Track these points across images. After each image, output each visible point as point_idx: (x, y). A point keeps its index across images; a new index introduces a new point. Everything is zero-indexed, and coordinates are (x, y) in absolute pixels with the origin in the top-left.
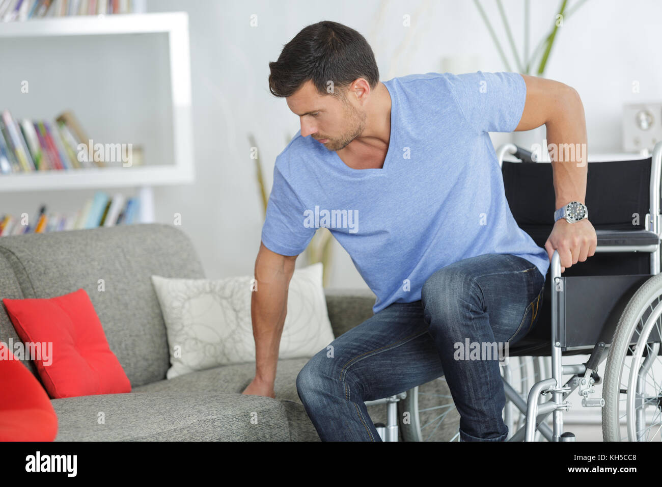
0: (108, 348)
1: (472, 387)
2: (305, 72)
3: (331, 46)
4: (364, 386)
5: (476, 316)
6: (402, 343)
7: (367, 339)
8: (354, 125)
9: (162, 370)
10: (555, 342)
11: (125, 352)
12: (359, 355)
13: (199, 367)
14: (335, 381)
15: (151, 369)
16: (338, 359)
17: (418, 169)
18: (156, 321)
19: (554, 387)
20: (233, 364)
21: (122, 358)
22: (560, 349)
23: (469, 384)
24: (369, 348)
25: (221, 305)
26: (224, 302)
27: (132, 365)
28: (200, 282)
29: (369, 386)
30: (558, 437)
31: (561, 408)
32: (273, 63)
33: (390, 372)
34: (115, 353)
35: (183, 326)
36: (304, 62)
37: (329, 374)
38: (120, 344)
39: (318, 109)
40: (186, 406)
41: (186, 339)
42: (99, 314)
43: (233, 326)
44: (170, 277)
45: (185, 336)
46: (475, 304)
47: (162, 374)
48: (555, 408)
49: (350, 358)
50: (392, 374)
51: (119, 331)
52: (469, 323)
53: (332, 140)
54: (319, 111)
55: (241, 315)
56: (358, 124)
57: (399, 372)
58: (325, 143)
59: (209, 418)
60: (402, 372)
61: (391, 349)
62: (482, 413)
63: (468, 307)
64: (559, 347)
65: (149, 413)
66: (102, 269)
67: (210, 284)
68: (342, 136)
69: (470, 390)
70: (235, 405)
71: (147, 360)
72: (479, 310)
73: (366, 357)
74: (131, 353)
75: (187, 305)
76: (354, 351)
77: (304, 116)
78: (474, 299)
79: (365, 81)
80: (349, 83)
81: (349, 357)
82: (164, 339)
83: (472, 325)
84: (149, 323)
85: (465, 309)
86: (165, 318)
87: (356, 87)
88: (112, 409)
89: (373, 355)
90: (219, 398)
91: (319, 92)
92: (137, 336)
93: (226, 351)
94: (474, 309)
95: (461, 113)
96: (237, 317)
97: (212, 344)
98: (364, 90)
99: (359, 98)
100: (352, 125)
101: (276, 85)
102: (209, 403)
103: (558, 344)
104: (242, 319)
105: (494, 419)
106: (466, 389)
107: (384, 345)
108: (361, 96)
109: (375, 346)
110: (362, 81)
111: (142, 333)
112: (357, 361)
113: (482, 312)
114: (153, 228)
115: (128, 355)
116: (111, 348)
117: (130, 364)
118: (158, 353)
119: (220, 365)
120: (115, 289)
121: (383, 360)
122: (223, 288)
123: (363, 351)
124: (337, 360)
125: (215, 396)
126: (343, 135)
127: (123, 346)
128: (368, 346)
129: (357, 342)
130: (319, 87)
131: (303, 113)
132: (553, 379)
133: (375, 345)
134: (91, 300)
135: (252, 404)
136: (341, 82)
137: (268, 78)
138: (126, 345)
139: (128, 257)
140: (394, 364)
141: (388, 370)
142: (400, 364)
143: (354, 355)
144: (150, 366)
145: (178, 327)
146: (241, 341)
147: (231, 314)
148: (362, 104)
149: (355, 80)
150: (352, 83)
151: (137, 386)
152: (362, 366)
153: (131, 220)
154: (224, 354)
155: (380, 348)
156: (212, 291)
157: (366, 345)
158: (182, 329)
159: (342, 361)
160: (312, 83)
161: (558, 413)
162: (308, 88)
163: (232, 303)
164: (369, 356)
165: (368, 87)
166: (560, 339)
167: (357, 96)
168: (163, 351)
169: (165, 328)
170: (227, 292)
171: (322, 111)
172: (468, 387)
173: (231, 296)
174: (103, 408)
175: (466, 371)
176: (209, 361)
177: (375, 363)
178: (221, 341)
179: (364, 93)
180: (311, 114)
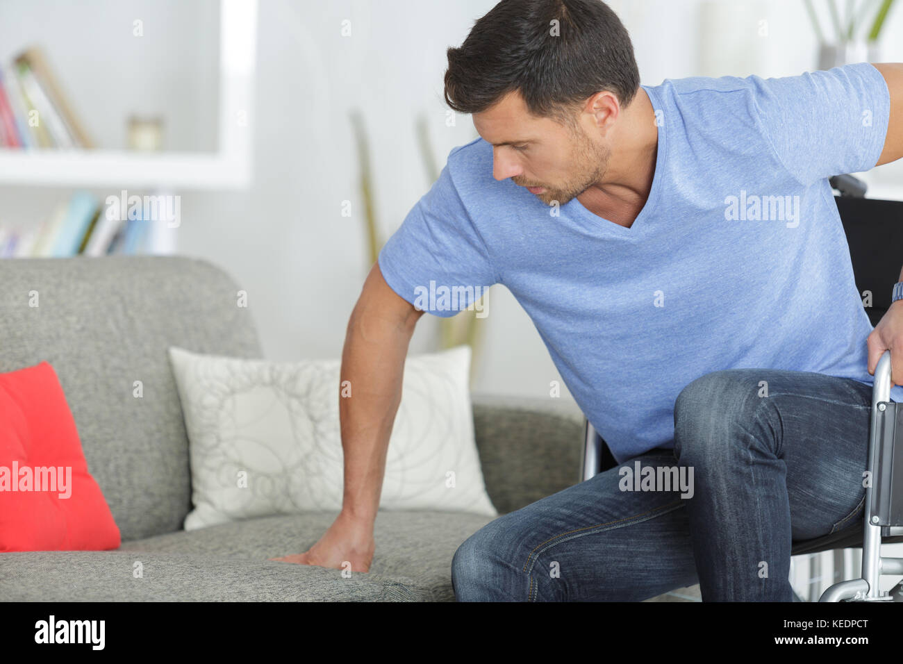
0: (86, 470)
1: (732, 584)
2: (508, 75)
4: (568, 586)
5: (760, 460)
6: (651, 516)
7: (589, 504)
8: (586, 167)
9: (176, 516)
11: (114, 479)
12: (567, 531)
13: (242, 515)
14: (515, 572)
15: (157, 512)
16: (527, 533)
18: (172, 429)
19: (864, 594)
20: (302, 513)
21: (107, 489)
22: (880, 528)
23: (728, 578)
24: (588, 520)
25: (289, 407)
26: (295, 403)
27: (125, 502)
28: (253, 365)
29: (579, 586)
32: (454, 49)
33: (622, 565)
34: (97, 480)
35: (219, 440)
36: (508, 59)
37: (505, 558)
38: (107, 463)
40: (219, 582)
41: (223, 464)
42: (74, 409)
43: (307, 446)
44: (201, 351)
45: (222, 458)
46: (762, 439)
47: (176, 521)
49: (549, 535)
50: (626, 569)
51: (107, 441)
52: (745, 469)
53: (549, 188)
54: (527, 141)
55: (322, 427)
56: (594, 166)
57: (641, 566)
60: (646, 567)
61: (629, 524)
63: (745, 440)
64: (878, 525)
65: (153, 590)
66: (83, 329)
67: (272, 369)
68: (566, 184)
69: (728, 587)
70: (303, 586)
71: (151, 495)
72: (766, 451)
73: (580, 535)
74: (124, 481)
75: (228, 404)
76: (559, 523)
77: (500, 147)
78: (761, 428)
79: (613, 95)
80: (585, 99)
81: (548, 532)
82: (184, 461)
83: (749, 475)
84: (159, 431)
85: (741, 442)
86: (189, 424)
87: (595, 105)
88: (88, 578)
89: (593, 532)
90: (275, 572)
91: (529, 112)
92: (138, 452)
93: (292, 490)
94: (757, 446)
95: (774, 157)
96: (315, 432)
97: (268, 476)
98: (610, 112)
99: (599, 124)
100: (583, 167)
101: (456, 92)
102: (259, 578)
103: (876, 519)
104: (323, 435)
106: (721, 585)
107: (618, 518)
108: (604, 120)
109: (600, 518)
110: (607, 96)
111: (146, 447)
112: (562, 541)
113: (775, 457)
114: (175, 263)
115: (119, 483)
116: (90, 469)
117: (121, 501)
118: (171, 484)
119: (279, 514)
120: (104, 367)
121: (613, 543)
122: (294, 379)
123: (576, 525)
124: (524, 536)
125: (270, 568)
126: (568, 182)
127: (112, 467)
128: (589, 516)
129: (569, 509)
130: (530, 103)
131: (499, 141)
132: (863, 580)
133: (601, 516)
134: (60, 382)
136: (570, 96)
137: (443, 74)
138: (117, 467)
139: (131, 313)
140: (631, 552)
141: (620, 561)
142: (643, 553)
143: (557, 529)
144: (156, 505)
145: (210, 441)
146: (320, 473)
147: (305, 425)
148: (603, 135)
149: (595, 93)
150: (589, 99)
151: (130, 539)
152: (570, 551)
153: (133, 247)
154: (287, 493)
155: (609, 521)
156: (274, 383)
157: (585, 514)
158: (216, 446)
159: (534, 538)
160: (518, 96)
162: (512, 103)
163: (307, 406)
164: (584, 534)
165: (617, 108)
166: (881, 512)
167: (596, 120)
168: (181, 481)
169: (188, 442)
170: (301, 387)
171: (533, 142)
172: (725, 581)
173: (308, 393)
174: (72, 574)
175: (726, 553)
176: (260, 503)
177: (596, 547)
178: (285, 471)
179: (610, 117)
180: (513, 145)
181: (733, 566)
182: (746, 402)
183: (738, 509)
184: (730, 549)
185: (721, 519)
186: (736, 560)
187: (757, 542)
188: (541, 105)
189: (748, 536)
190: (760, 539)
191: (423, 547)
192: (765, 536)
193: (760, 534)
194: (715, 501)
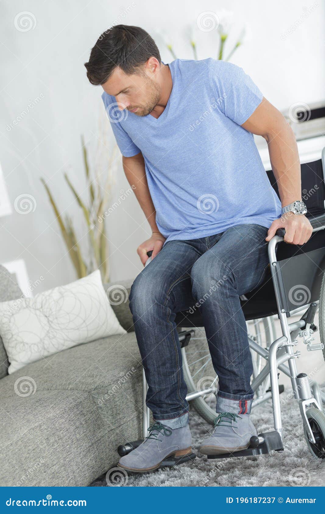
3: (126, 39)
10: (281, 310)
13: (29, 362)
17: (179, 123)
19: (286, 342)
22: (285, 314)
25: (36, 314)
30: (294, 378)
31: (294, 357)
32: (87, 63)
35: (12, 335)
39: (128, 86)
41: (17, 344)
43: (47, 328)
45: (15, 342)
47: (5, 371)
48: (289, 358)
53: (141, 108)
54: (129, 87)
55: (51, 319)
56: (155, 93)
58: (136, 111)
59: (36, 425)
62: (234, 373)
63: (225, 286)
64: (284, 312)
67: (26, 301)
68: (147, 103)
75: (12, 320)
77: (118, 95)
79: (155, 58)
83: (228, 302)
87: (150, 64)
91: (126, 74)
96: (49, 321)
97: (35, 344)
98: (156, 65)
99: (153, 72)
101: (95, 76)
103: (283, 310)
104: (52, 322)
105: (242, 379)
108: (155, 70)
110: (153, 59)
122: (35, 302)
130: (125, 70)
131: (118, 92)
132: (284, 337)
135: (67, 401)
137: (86, 74)
145: (9, 336)
147: (44, 320)
148: (156, 77)
149: (148, 59)
150: (146, 63)
154: (45, 349)
156: (28, 306)
158: (12, 337)
161: (292, 360)
163: (43, 312)
165: (158, 63)
166: (284, 307)
168: (2, 354)
170: (39, 305)
173: (42, 307)
178: (41, 340)
179: (157, 68)
180: (123, 92)
181: (226, 344)
182: (220, 271)
183: (225, 318)
184: (224, 337)
185: (219, 323)
186: (227, 342)
187: (235, 332)
188: (130, 69)
189: (231, 330)
190: (236, 331)
191: (102, 361)
192: (237, 329)
193: (236, 328)
194: (215, 316)
